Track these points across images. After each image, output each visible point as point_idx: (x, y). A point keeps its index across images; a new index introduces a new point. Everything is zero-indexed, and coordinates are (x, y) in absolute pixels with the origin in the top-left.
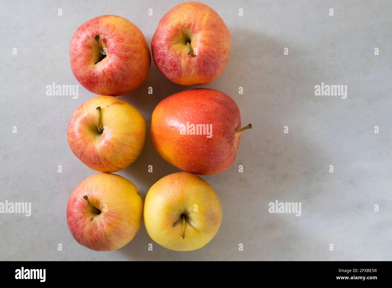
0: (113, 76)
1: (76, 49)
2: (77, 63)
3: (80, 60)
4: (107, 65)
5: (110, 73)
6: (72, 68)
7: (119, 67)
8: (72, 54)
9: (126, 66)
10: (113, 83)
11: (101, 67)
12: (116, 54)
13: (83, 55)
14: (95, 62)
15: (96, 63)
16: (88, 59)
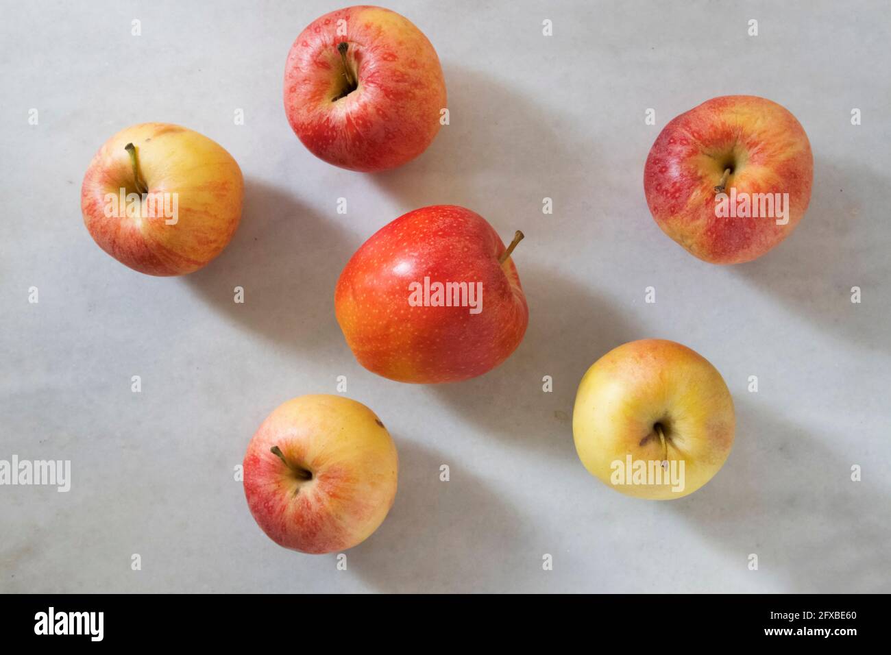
0: (366, 130)
1: (299, 68)
2: (298, 94)
3: (303, 90)
4: (357, 105)
5: (361, 122)
6: (286, 105)
7: (381, 112)
8: (290, 77)
9: (396, 110)
10: (365, 143)
11: (344, 109)
12: (378, 84)
13: (310, 81)
14: (332, 98)
15: (335, 100)
16: (321, 89)
